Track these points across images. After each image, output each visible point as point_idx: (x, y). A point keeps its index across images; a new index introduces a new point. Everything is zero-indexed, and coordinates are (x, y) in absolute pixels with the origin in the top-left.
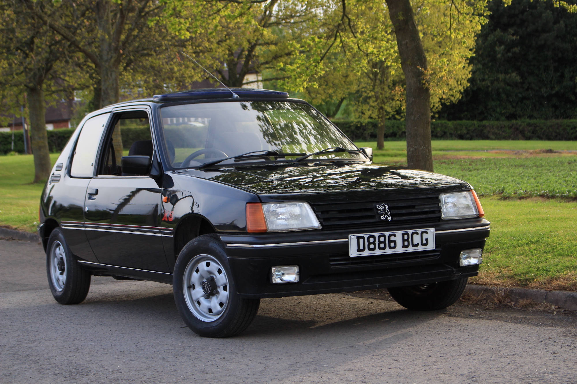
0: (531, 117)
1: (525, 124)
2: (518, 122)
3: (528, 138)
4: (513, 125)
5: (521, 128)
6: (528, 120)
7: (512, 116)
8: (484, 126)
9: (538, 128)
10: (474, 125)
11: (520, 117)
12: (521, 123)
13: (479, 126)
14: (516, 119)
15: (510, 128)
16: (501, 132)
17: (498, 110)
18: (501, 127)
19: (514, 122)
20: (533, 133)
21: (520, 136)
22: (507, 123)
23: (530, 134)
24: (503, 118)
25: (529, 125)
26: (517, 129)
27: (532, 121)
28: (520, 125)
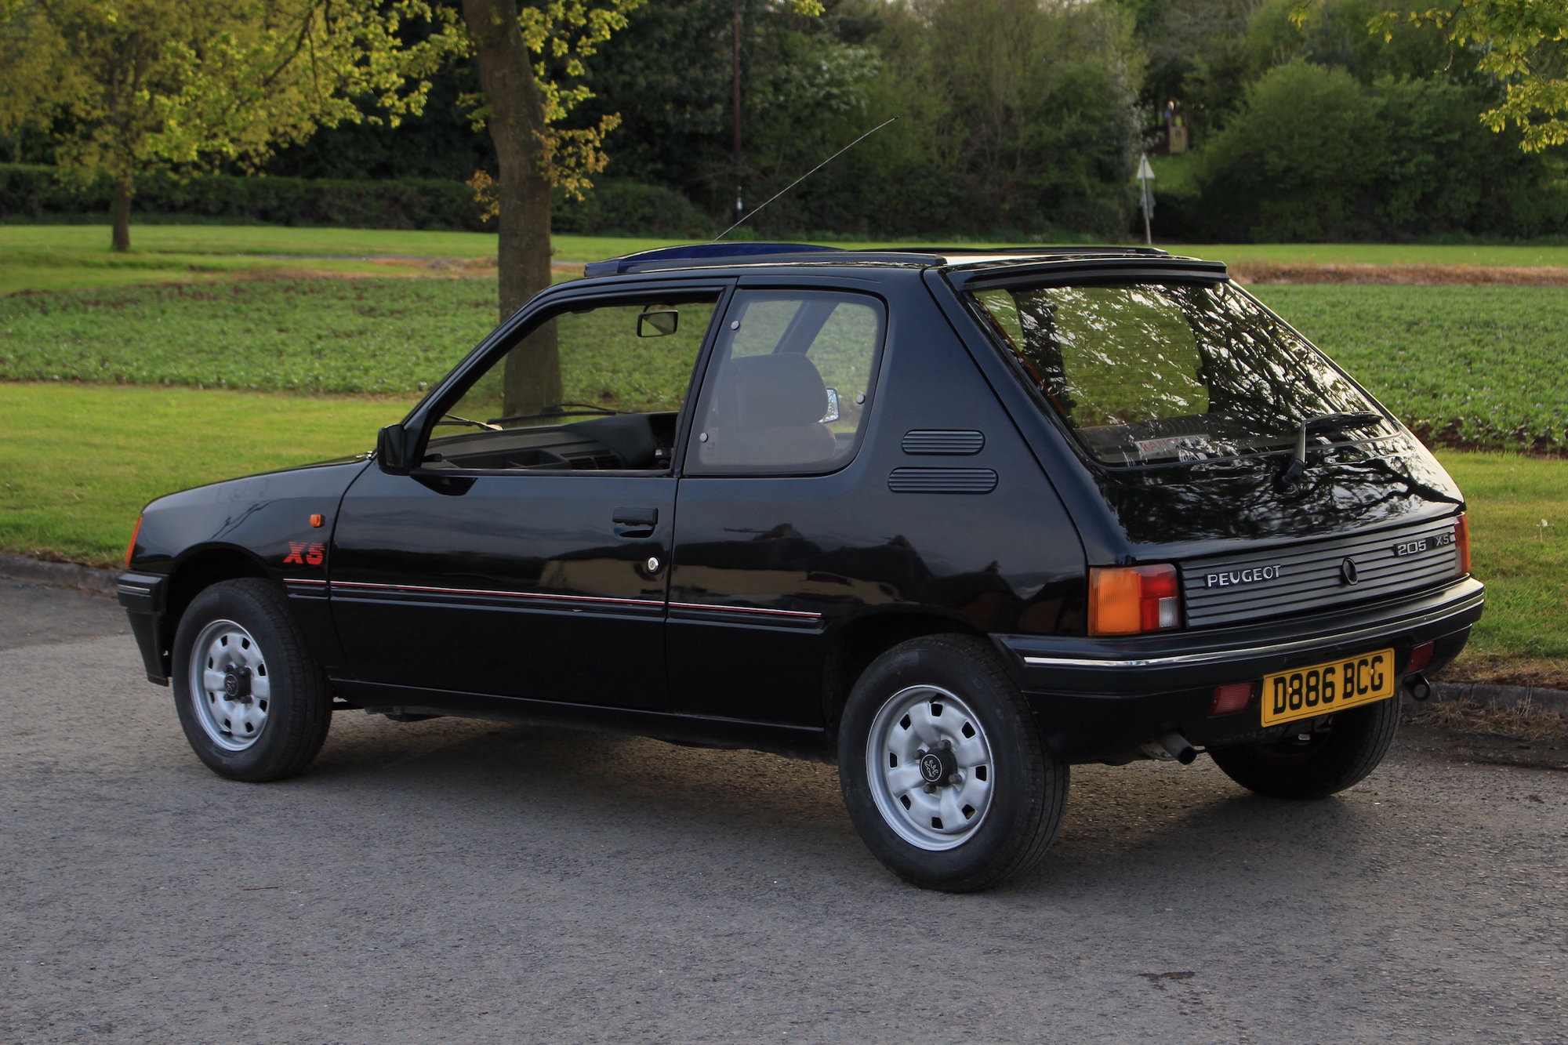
0: (426, 172)
1: (415, 188)
2: (397, 184)
3: (421, 225)
4: (386, 190)
5: (404, 198)
6: (420, 181)
7: (382, 170)
8: (320, 191)
9: (443, 200)
10: (296, 186)
11: (401, 171)
12: (406, 185)
13: (307, 191)
14: (392, 177)
15: (380, 196)
16: (359, 208)
17: (351, 153)
18: (359, 196)
19: (387, 182)
20: (432, 210)
21: (402, 217)
22: (372, 186)
23: (424, 214)
24: (362, 173)
25: (424, 191)
26: (396, 200)
27: (432, 183)
28: (403, 193)
